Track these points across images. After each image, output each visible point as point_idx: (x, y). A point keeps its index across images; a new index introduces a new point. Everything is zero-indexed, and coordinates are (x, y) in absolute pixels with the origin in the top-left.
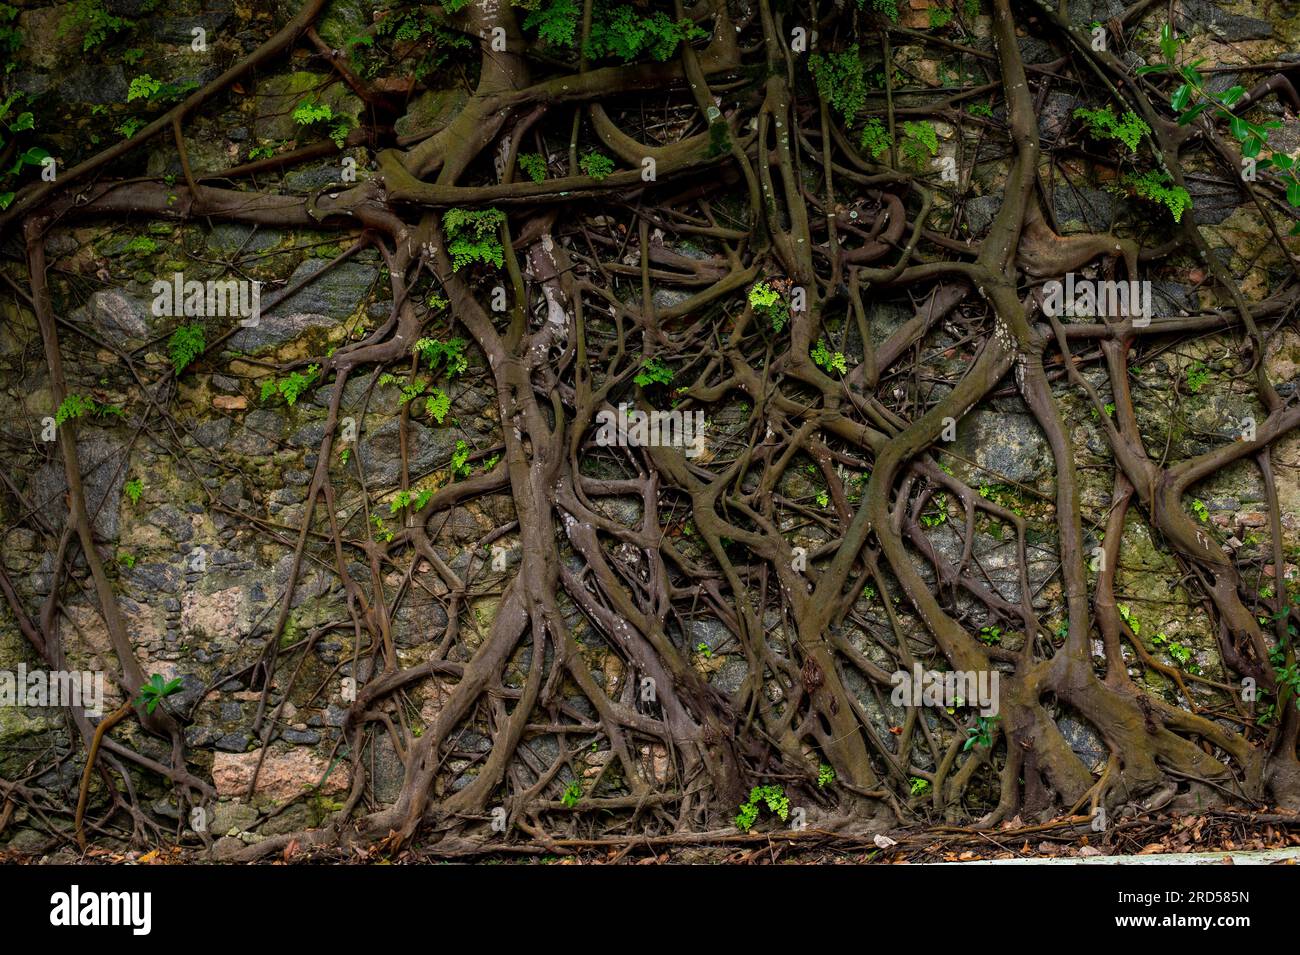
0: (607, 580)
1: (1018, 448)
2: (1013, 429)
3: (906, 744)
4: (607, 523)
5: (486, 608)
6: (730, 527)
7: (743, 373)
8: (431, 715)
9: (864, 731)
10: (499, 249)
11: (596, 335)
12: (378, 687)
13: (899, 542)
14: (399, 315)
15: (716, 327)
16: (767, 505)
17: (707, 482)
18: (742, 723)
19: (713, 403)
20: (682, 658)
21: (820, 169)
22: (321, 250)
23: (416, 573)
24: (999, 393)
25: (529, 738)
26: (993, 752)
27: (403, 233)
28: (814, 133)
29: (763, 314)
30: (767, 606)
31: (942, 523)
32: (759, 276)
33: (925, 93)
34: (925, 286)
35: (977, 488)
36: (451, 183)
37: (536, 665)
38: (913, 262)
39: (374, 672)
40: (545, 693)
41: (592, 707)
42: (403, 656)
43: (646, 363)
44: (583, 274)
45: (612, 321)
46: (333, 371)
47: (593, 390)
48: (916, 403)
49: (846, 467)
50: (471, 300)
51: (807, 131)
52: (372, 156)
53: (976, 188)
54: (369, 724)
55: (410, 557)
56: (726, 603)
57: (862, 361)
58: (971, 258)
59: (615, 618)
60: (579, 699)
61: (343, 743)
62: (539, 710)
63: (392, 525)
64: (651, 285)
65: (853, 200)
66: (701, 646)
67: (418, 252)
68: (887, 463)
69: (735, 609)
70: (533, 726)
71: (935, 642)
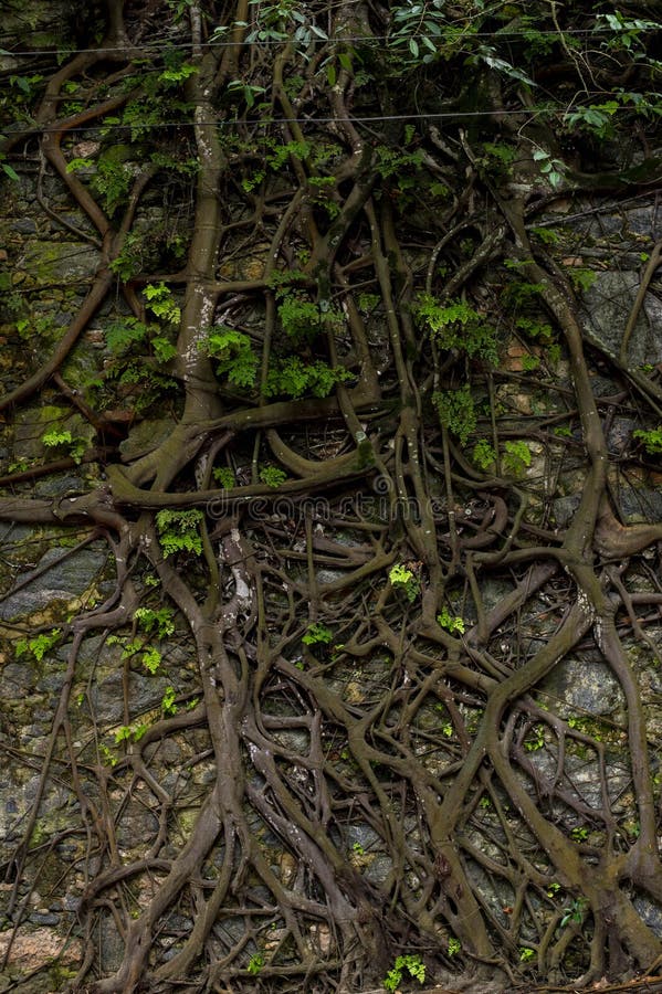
0: (282, 794)
1: (597, 689)
2: (593, 674)
3: (516, 921)
4: (282, 750)
5: (188, 818)
6: (377, 752)
7: (386, 634)
8: (145, 901)
9: (483, 911)
10: (199, 540)
11: (273, 605)
12: (105, 879)
13: (507, 763)
14: (122, 591)
15: (364, 598)
16: (406, 736)
17: (358, 717)
18: (388, 905)
19: (363, 657)
20: (341, 855)
21: (443, 477)
22: (63, 541)
23: (135, 790)
24: (581, 647)
25: (221, 919)
26: (584, 927)
27: (126, 528)
28: (437, 450)
29: (400, 588)
30: (406, 814)
31: (540, 748)
32: (397, 559)
33: (521, 420)
34: (524, 566)
35: (567, 720)
36: (162, 490)
37: (228, 862)
38: (514, 548)
39: (102, 868)
40: (235, 883)
41: (271, 894)
42: (124, 855)
43: (311, 627)
44: (263, 558)
45: (285, 594)
46: (71, 634)
47: (271, 647)
48: (518, 655)
49: (465, 705)
50: (177, 579)
51: (432, 449)
52: (102, 470)
53: (561, 491)
54: (98, 908)
55: (130, 777)
56: (375, 812)
57: (477, 623)
58: (558, 544)
59: (289, 825)
60: (261, 888)
61: (77, 924)
62: (231, 897)
63: (116, 752)
64: (315, 567)
65: (467, 501)
66: (356, 846)
67: (137, 542)
68: (497, 701)
69: (381, 816)
70: (226, 910)
71: (537, 840)
